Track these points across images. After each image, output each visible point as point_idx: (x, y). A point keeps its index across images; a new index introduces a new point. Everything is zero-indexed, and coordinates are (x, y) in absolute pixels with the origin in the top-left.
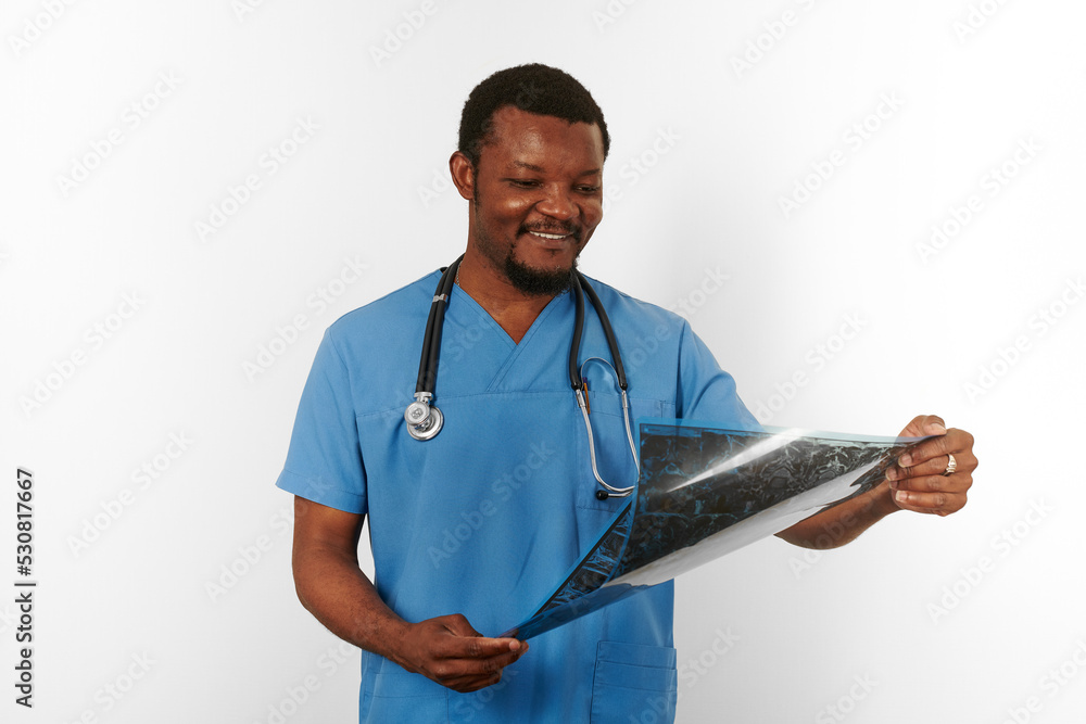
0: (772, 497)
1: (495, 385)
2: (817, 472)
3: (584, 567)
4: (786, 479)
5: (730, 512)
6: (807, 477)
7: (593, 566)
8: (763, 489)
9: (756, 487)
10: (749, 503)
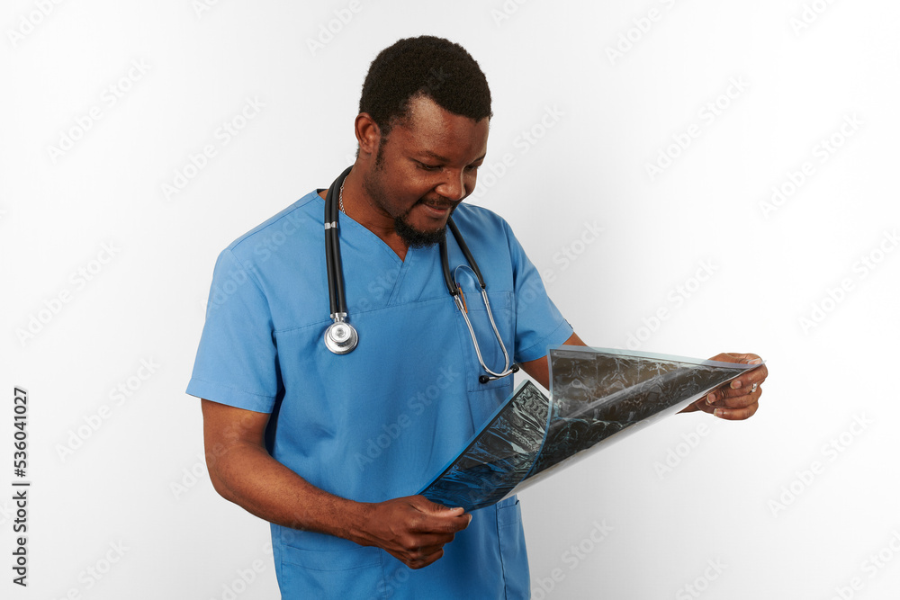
0: (648, 409)
1: (394, 299)
2: (680, 390)
3: (465, 456)
4: (658, 394)
5: (618, 420)
6: (673, 393)
7: (472, 455)
8: (642, 402)
9: (637, 399)
10: (631, 413)
